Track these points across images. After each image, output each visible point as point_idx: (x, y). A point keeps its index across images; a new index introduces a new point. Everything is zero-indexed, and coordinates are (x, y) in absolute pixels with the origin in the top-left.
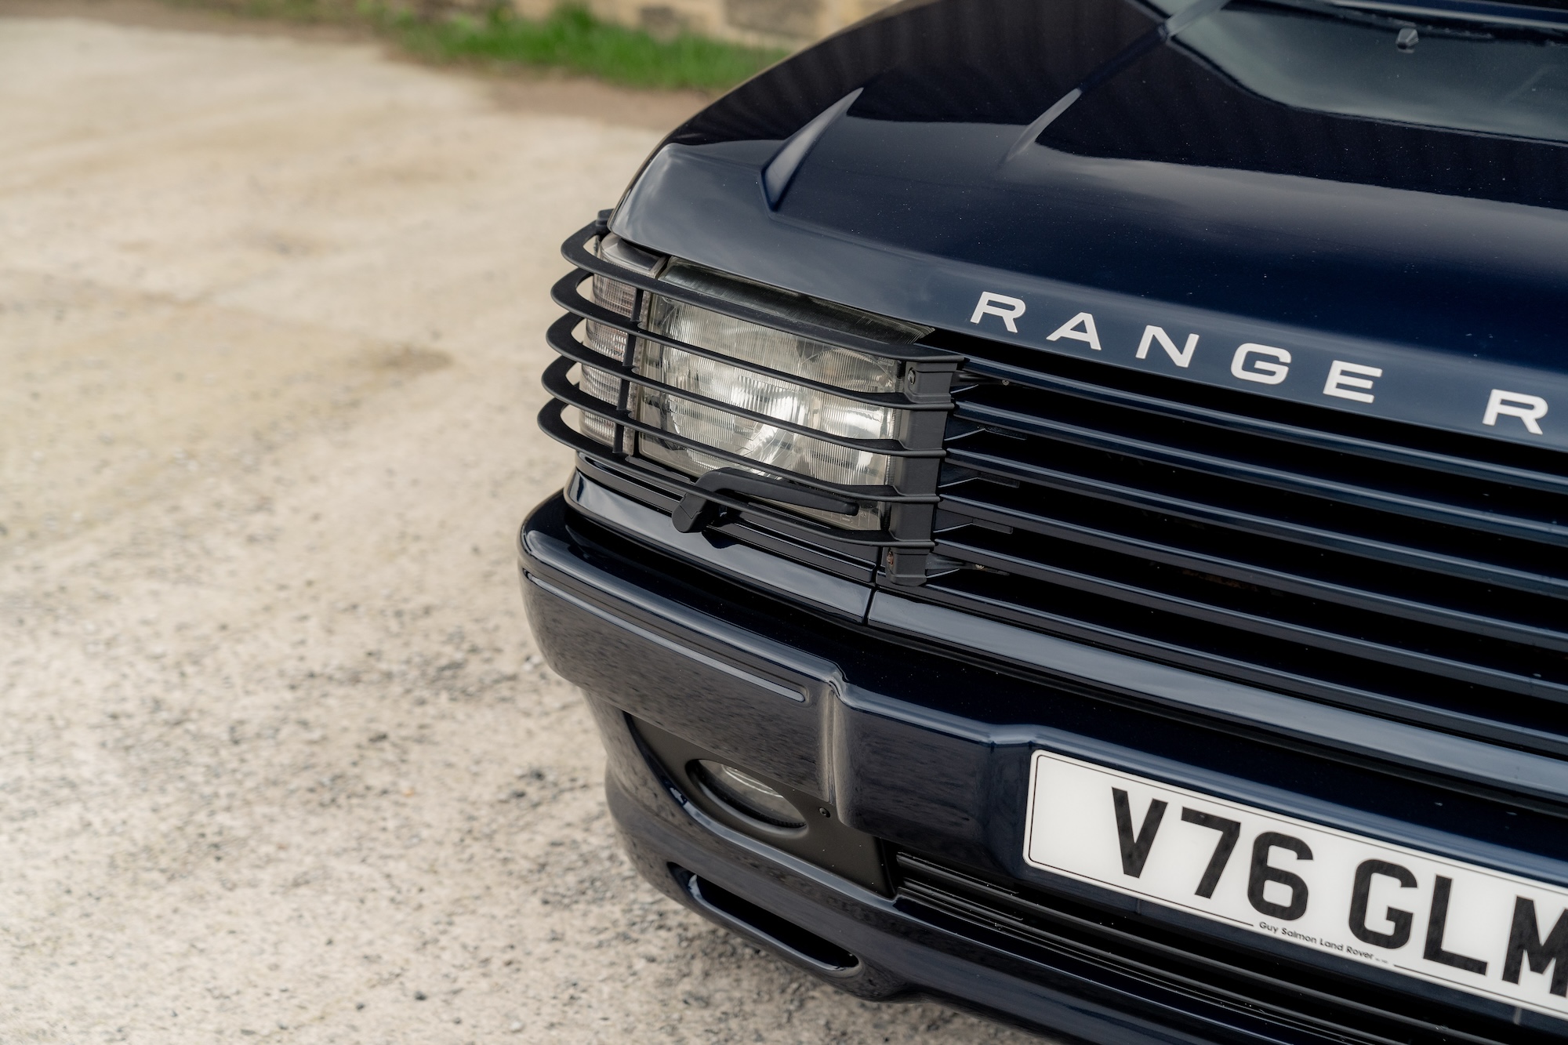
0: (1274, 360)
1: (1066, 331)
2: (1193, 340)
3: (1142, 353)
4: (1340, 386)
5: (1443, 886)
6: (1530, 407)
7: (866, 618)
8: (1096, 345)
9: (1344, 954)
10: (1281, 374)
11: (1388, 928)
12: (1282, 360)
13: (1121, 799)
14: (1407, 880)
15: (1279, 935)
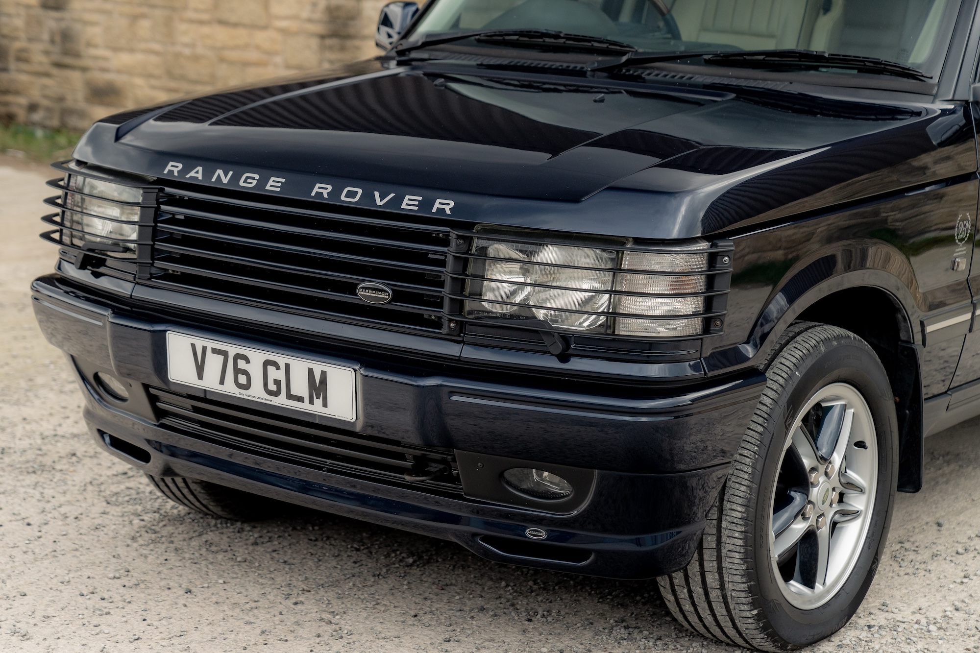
0: (253, 178)
1: (192, 174)
2: (231, 173)
3: (213, 180)
4: (271, 186)
5: (288, 367)
6: (327, 189)
7: (131, 295)
8: (200, 178)
9: (264, 401)
10: (254, 182)
11: (275, 388)
12: (256, 178)
13: (194, 348)
14: (277, 366)
15: (245, 397)
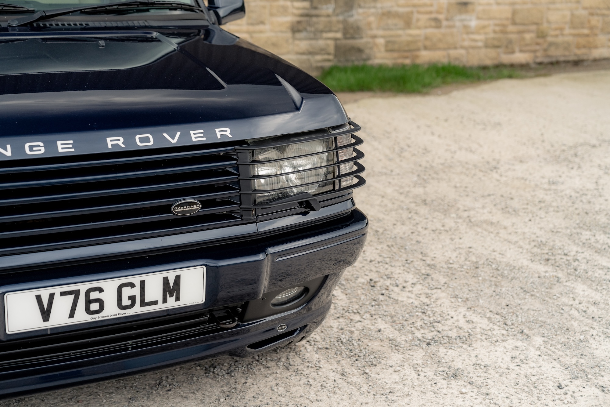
0: (38, 146)
2: (9, 147)
4: (62, 148)
5: (143, 283)
6: (119, 140)
9: (118, 316)
10: (43, 150)
11: (129, 303)
12: (41, 145)
13: (39, 298)
14: (132, 285)
15: (97, 319)
